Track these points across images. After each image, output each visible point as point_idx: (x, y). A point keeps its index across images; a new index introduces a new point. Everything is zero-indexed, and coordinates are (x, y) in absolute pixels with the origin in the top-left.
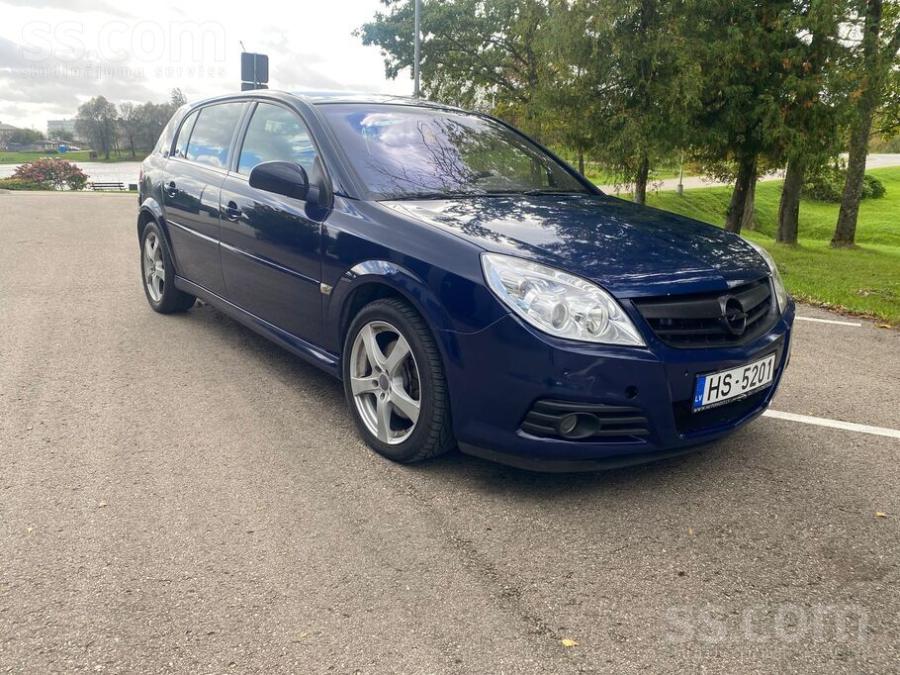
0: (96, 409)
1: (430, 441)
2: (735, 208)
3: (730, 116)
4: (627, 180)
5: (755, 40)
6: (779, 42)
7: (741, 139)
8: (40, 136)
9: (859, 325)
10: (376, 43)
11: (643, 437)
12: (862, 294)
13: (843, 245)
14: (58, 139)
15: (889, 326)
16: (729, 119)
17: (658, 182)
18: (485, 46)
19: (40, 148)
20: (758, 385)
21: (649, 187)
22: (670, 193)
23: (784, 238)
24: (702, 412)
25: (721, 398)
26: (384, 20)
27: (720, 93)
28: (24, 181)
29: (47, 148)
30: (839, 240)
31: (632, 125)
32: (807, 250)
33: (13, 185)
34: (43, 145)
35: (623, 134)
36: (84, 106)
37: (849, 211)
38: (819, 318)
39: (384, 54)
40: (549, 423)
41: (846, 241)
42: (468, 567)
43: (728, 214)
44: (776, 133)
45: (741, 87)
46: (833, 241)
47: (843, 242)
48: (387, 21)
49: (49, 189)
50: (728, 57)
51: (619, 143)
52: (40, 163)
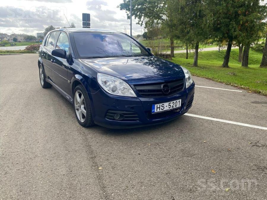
0: (15, 113)
1: (89, 121)
2: (226, 56)
3: (222, 28)
4: (192, 48)
5: (230, 5)
6: (238, 6)
7: (226, 35)
8: (34, 37)
9: (242, 91)
10: (124, 9)
11: (138, 120)
12: (258, 82)
13: (264, 67)
14: (40, 38)
15: (250, 92)
16: (222, 30)
17: (201, 49)
18: (157, 8)
19: (35, 41)
20: (175, 107)
21: (199, 50)
22: (216, 51)
23: (244, 65)
24: (155, 114)
25: (161, 110)
26: (126, 2)
27: (219, 22)
28: (28, 51)
29: (36, 41)
30: (263, 65)
31: (192, 32)
32: (251, 68)
33: (25, 52)
34: (35, 40)
35: (189, 35)
36: (47, 28)
37: (265, 56)
38: (231, 89)
39: (126, 12)
40: (112, 116)
41: (264, 66)
42: (87, 151)
43: (224, 58)
44: (236, 33)
45: (226, 20)
46: (261, 66)
47: (263, 66)
48: (127, 2)
49: (34, 53)
50: (221, 11)
51: (187, 37)
52: (32, 46)
